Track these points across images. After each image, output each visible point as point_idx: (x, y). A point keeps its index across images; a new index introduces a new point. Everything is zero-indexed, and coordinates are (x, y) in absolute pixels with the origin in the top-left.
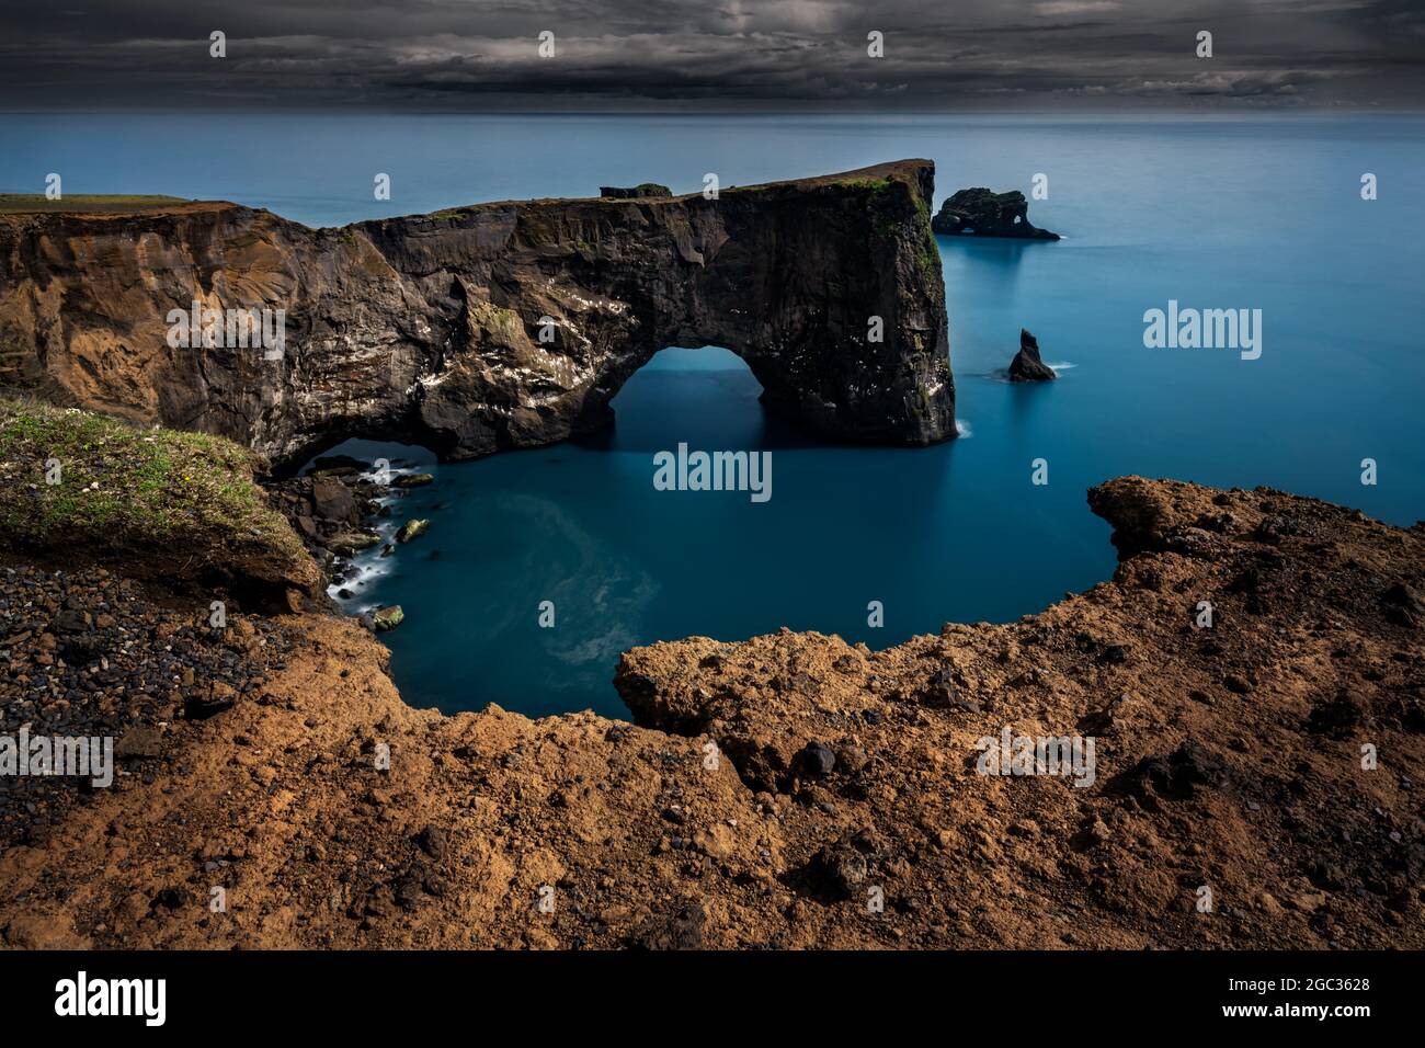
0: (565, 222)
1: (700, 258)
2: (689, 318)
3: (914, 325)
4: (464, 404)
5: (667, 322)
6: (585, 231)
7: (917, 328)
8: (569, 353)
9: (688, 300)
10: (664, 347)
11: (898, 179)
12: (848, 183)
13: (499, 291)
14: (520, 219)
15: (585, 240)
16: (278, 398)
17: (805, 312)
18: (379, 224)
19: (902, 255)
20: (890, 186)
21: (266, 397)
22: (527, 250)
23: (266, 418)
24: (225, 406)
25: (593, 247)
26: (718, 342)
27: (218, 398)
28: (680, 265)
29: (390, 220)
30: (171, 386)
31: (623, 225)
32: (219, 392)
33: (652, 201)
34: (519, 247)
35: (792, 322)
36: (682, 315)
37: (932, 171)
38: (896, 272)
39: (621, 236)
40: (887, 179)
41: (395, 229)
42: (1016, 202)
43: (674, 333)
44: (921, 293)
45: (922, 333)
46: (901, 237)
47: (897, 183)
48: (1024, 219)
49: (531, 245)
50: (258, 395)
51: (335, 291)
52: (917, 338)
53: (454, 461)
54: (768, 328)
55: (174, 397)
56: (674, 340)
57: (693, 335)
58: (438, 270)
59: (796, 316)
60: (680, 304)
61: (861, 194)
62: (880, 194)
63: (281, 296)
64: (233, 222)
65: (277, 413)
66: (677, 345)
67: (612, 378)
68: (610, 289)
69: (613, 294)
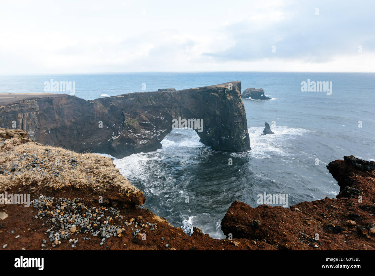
0: (149, 97)
1: (184, 106)
4: (123, 143)
6: (155, 99)
8: (150, 130)
9: (180, 116)
12: (220, 87)
13: (132, 115)
14: (138, 97)
18: (103, 99)
19: (234, 104)
25: (157, 103)
29: (106, 98)
31: (164, 98)
33: (171, 92)
34: (138, 104)
35: (207, 121)
37: (241, 84)
38: (233, 108)
42: (262, 91)
44: (240, 113)
46: (234, 100)
48: (264, 95)
49: (141, 103)
52: (239, 125)
63: (78, 117)
67: (161, 136)
68: (161, 114)
69: (162, 115)
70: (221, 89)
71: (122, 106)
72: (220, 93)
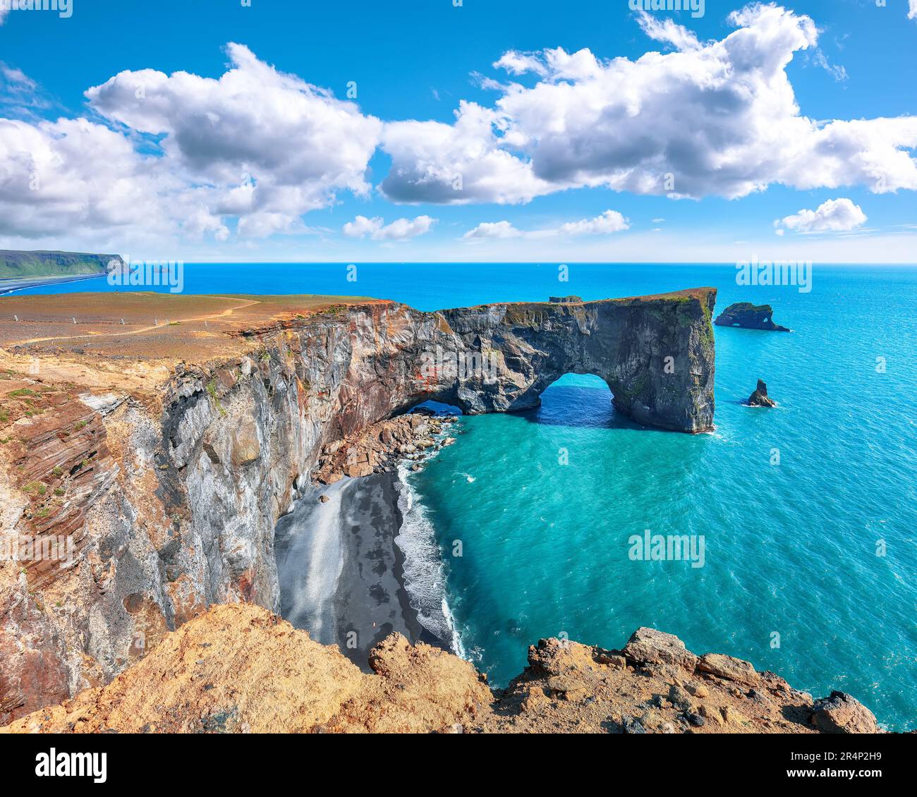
0: (527, 313)
1: (589, 332)
2: (581, 360)
3: (696, 372)
4: (475, 391)
5: (569, 361)
6: (536, 317)
7: (697, 373)
8: (523, 372)
9: (581, 351)
10: (567, 372)
11: (695, 297)
12: (668, 298)
13: (495, 343)
14: (507, 311)
15: (536, 321)
16: (402, 381)
17: (639, 361)
18: (448, 311)
19: (693, 336)
20: (690, 301)
21: (397, 380)
22: (509, 324)
23: (397, 389)
24: (382, 383)
25: (539, 325)
26: (594, 371)
27: (380, 380)
28: (579, 335)
29: (453, 310)
30: (363, 374)
31: (554, 315)
32: (380, 377)
33: (568, 304)
34: (506, 323)
35: (631, 365)
36: (578, 358)
37: (715, 294)
38: (689, 344)
39: (552, 320)
40: (690, 297)
41: (455, 314)
42: (766, 311)
43: (573, 366)
44: (701, 356)
45: (699, 376)
46: (693, 327)
47: (694, 300)
48: (769, 320)
49: (511, 323)
50: (395, 379)
51: (428, 338)
52: (696, 379)
53: (469, 414)
54: (619, 367)
55: (364, 377)
56: (571, 369)
57: (582, 368)
58: (470, 332)
59: (634, 363)
60: (577, 353)
61: (675, 305)
62: (684, 305)
63: (407, 339)
64: (392, 309)
65: (401, 387)
66: (573, 372)
67: (541, 386)
68: (544, 344)
69: (547, 346)
70: (669, 303)
71: (478, 325)
72: (665, 311)
